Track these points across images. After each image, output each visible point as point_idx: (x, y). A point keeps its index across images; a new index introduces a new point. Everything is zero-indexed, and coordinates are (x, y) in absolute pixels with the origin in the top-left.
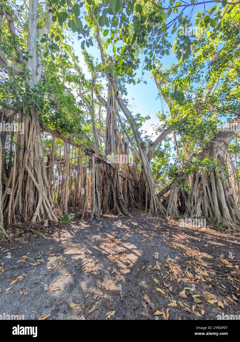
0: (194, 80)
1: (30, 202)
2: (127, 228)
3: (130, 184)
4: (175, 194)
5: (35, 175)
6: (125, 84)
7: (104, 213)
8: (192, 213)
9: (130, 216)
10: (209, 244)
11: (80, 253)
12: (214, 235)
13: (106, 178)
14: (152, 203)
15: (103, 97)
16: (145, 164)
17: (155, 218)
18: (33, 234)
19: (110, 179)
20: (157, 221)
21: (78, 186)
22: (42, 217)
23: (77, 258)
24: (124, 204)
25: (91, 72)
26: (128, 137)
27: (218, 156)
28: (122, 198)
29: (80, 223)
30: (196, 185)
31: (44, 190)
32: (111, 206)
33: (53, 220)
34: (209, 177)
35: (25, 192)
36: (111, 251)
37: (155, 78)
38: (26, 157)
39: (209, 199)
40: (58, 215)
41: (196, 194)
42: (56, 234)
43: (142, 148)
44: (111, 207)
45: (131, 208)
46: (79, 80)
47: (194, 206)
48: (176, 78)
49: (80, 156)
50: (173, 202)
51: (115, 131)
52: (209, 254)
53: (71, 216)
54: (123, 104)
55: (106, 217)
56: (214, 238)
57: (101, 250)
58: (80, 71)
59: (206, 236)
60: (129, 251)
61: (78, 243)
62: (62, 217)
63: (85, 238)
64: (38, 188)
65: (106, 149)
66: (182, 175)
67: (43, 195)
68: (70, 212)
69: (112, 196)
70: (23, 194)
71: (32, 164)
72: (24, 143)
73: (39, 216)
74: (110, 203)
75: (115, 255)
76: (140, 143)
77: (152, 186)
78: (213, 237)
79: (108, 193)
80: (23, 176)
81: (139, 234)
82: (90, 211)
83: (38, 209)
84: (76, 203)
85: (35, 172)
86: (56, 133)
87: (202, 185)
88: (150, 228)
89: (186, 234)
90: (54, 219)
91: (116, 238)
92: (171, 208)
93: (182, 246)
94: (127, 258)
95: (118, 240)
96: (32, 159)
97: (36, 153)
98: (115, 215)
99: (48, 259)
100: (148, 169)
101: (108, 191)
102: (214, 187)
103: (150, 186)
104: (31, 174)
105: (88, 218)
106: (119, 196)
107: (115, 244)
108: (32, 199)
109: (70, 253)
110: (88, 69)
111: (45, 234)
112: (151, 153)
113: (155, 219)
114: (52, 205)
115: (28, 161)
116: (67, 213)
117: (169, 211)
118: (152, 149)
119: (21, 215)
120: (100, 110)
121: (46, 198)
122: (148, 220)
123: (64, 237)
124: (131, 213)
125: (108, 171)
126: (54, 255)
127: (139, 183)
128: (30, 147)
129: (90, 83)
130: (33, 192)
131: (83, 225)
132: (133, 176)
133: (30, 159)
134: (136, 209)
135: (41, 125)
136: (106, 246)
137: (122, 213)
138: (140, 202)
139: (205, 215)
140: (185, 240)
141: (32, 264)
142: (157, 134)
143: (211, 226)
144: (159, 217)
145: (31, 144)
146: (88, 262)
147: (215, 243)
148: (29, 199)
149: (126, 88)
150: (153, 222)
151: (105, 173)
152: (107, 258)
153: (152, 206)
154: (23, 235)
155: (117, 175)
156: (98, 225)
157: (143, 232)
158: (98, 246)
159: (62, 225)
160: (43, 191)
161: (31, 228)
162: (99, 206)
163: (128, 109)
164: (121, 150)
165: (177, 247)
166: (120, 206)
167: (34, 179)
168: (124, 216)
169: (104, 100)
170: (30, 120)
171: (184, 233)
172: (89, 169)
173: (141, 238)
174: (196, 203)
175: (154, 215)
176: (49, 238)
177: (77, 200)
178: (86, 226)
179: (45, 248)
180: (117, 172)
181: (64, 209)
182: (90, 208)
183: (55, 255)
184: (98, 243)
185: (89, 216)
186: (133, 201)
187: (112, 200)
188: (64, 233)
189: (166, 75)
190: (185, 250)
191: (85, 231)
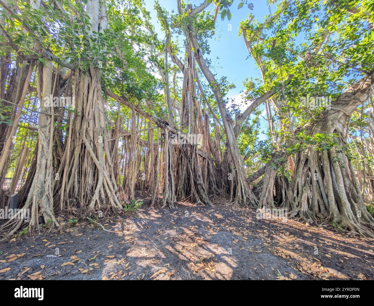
0: (303, 28)
1: (88, 183)
2: (210, 221)
3: (211, 165)
4: (271, 180)
5: (95, 150)
6: (208, 39)
7: (178, 199)
8: (295, 206)
9: (211, 206)
10: (332, 253)
11: (148, 256)
12: (334, 240)
13: (182, 156)
14: (240, 190)
15: (179, 58)
16: (231, 141)
17: (244, 209)
18: (90, 224)
19: (187, 158)
20: (248, 214)
21: (148, 165)
22: (102, 201)
23: (144, 264)
24: (204, 190)
25: (165, 31)
26: (210, 108)
27: (335, 131)
28: (202, 182)
29: (149, 212)
30: (301, 169)
31: (105, 168)
32: (187, 191)
33: (115, 206)
34: (320, 159)
35: (82, 171)
36: (191, 255)
37: (245, 35)
38: (84, 127)
39: (320, 188)
40: (123, 200)
41: (300, 180)
42: (119, 225)
43: (228, 121)
44: (188, 193)
45: (212, 195)
46: (151, 41)
47: (298, 196)
48: (277, 27)
49: (150, 128)
50: (268, 190)
51: (194, 99)
52: (339, 271)
53: (139, 202)
54: (205, 65)
55: (181, 205)
56: (336, 245)
57: (177, 253)
58: (151, 29)
59: (322, 240)
60: (217, 259)
61: (146, 240)
62: (128, 202)
63: (155, 233)
64: (98, 166)
65: (182, 121)
66: (282, 156)
67: (104, 174)
68: (137, 197)
69: (189, 179)
70: (80, 173)
71: (92, 136)
72: (81, 109)
73: (98, 201)
74: (186, 188)
75: (197, 262)
76: (225, 115)
77: (239, 169)
78: (334, 242)
79: (184, 176)
80: (80, 150)
81: (227, 230)
82: (162, 197)
83: (97, 191)
84: (144, 186)
85: (94, 145)
86: (121, 99)
87: (309, 169)
88: (240, 222)
89: (293, 236)
90: (117, 205)
91: (196, 234)
92: (265, 198)
93: (292, 254)
94: (216, 269)
95: (199, 238)
96: (92, 129)
97: (96, 122)
98: (192, 203)
99: (105, 264)
100: (234, 147)
101: (184, 173)
102: (327, 173)
103: (237, 169)
104: (89, 148)
105: (159, 206)
106: (198, 180)
107: (196, 244)
108: (90, 180)
109: (135, 256)
110: (162, 27)
111: (105, 225)
112: (238, 127)
113: (245, 211)
114: (116, 187)
115: (87, 131)
116: (133, 199)
117: (262, 201)
118: (239, 122)
119: (77, 199)
120: (174, 76)
121: (108, 179)
122: (236, 212)
123: (128, 230)
124: (212, 201)
125: (184, 148)
126: (113, 256)
127: (223, 165)
128: (89, 114)
129: (164, 44)
130: (91, 171)
131: (154, 214)
132: (214, 155)
133: (89, 129)
134: (218, 196)
135: (103, 89)
136: (184, 247)
137: (201, 200)
138: (223, 189)
139: (314, 210)
140: (293, 244)
141: (81, 270)
142: (246, 104)
143: (324, 226)
144: (250, 208)
145: (91, 111)
146: (160, 273)
147: (341, 253)
148: (87, 179)
149: (209, 45)
150: (242, 215)
151: (180, 151)
152: (187, 268)
153: (239, 194)
154: (77, 224)
155: (196, 154)
156: (172, 216)
157: (231, 228)
158: (173, 246)
159: (127, 213)
160: (104, 170)
161: (88, 216)
162: (173, 192)
163: (210, 72)
164: (201, 123)
165: (286, 256)
166: (198, 192)
167: (93, 155)
168: (204, 205)
169: (181, 62)
170: (90, 81)
171: (288, 233)
172: (162, 146)
173: (231, 238)
174: (300, 192)
175: (242, 205)
176: (109, 231)
177: (147, 182)
178: (157, 216)
179: (103, 245)
180: (196, 151)
181: (130, 194)
182: (161, 192)
183: (115, 257)
184: (173, 242)
185: (161, 203)
186: (215, 186)
187: (189, 185)
188: (128, 224)
189: (259, 29)
190: (299, 261)
191: (155, 223)
